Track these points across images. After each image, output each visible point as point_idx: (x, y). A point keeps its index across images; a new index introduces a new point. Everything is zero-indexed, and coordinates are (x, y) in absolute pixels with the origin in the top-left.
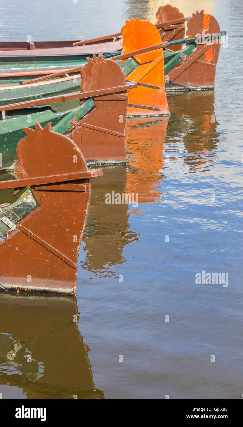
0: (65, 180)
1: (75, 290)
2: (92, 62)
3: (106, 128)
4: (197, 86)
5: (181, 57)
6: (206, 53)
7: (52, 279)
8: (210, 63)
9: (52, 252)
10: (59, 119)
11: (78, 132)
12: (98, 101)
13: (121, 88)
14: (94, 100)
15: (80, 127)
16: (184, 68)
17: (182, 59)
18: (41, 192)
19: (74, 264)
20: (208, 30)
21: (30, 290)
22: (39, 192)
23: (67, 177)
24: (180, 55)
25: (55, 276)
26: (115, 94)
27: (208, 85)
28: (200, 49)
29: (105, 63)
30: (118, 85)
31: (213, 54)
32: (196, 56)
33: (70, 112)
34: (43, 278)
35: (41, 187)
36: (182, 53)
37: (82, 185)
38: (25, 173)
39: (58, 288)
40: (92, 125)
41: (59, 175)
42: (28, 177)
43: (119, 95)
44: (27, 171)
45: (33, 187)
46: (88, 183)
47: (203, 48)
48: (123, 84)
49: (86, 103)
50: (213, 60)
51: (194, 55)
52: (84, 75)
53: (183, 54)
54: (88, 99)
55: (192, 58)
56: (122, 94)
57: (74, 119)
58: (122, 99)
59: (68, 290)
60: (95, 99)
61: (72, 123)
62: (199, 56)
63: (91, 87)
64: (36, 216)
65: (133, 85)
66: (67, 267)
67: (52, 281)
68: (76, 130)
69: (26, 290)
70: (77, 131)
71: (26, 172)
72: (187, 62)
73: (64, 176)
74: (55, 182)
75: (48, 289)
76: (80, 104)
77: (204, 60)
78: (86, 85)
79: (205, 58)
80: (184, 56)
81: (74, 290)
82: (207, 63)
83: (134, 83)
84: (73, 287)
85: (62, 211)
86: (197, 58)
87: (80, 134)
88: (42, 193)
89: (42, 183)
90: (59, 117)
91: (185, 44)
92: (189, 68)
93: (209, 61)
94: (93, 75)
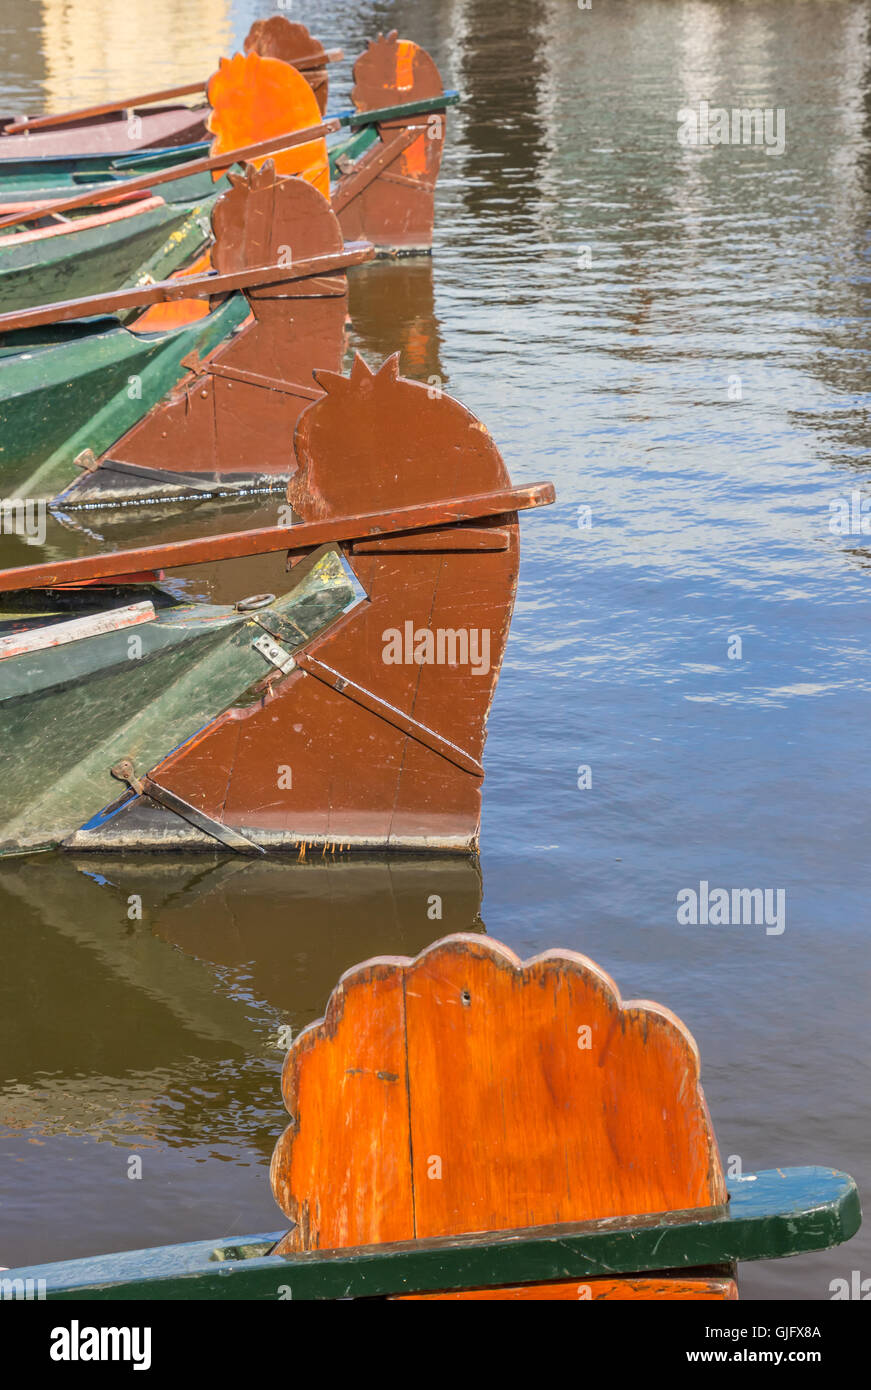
0: (448, 520)
1: (477, 839)
2: (245, 185)
3: (286, 380)
4: (383, 247)
5: (340, 163)
6: (405, 153)
7: (408, 811)
8: (417, 182)
9: (407, 731)
10: (150, 354)
11: (204, 392)
12: (264, 299)
13: (329, 261)
14: (250, 296)
15: (210, 377)
16: (347, 194)
17: (341, 168)
18: (372, 558)
19: (476, 762)
20: (409, 87)
21: (337, 846)
22: (365, 558)
23: (455, 509)
24: (335, 159)
25: (413, 799)
26: (313, 280)
27: (415, 242)
28: (390, 143)
29: (282, 187)
30: (320, 253)
31: (426, 154)
32: (381, 161)
33: (183, 333)
34: (378, 811)
35: (373, 542)
36: (341, 155)
37: (497, 531)
38: (322, 505)
39: (425, 837)
40: (244, 372)
41: (431, 506)
42: (330, 516)
43: (324, 282)
44: (327, 497)
45: (346, 545)
46: (513, 526)
47: (398, 138)
48: (334, 250)
49: (229, 308)
50: (427, 173)
51: (375, 159)
52: (222, 224)
53: (344, 155)
54: (233, 293)
55: (368, 167)
56: (332, 279)
57: (193, 355)
58: (332, 294)
59: (457, 840)
60: (255, 294)
61: (186, 365)
62: (388, 161)
63: (241, 259)
64: (356, 629)
65: (363, 251)
66: (453, 772)
67: (406, 816)
68: (200, 385)
69: (327, 847)
70: (201, 389)
71: (326, 500)
72: (355, 179)
73: (445, 509)
74: (418, 525)
75: (395, 840)
76: (212, 311)
77: (403, 171)
78: (227, 252)
79: (404, 167)
80: (346, 162)
81: (473, 840)
82: (410, 180)
83: (366, 247)
84: (473, 829)
85: (435, 609)
86: (381, 167)
87: (211, 397)
88: (377, 559)
89: (378, 532)
90: (150, 350)
91: (348, 127)
92: (360, 196)
93: (415, 174)
94: (246, 223)
